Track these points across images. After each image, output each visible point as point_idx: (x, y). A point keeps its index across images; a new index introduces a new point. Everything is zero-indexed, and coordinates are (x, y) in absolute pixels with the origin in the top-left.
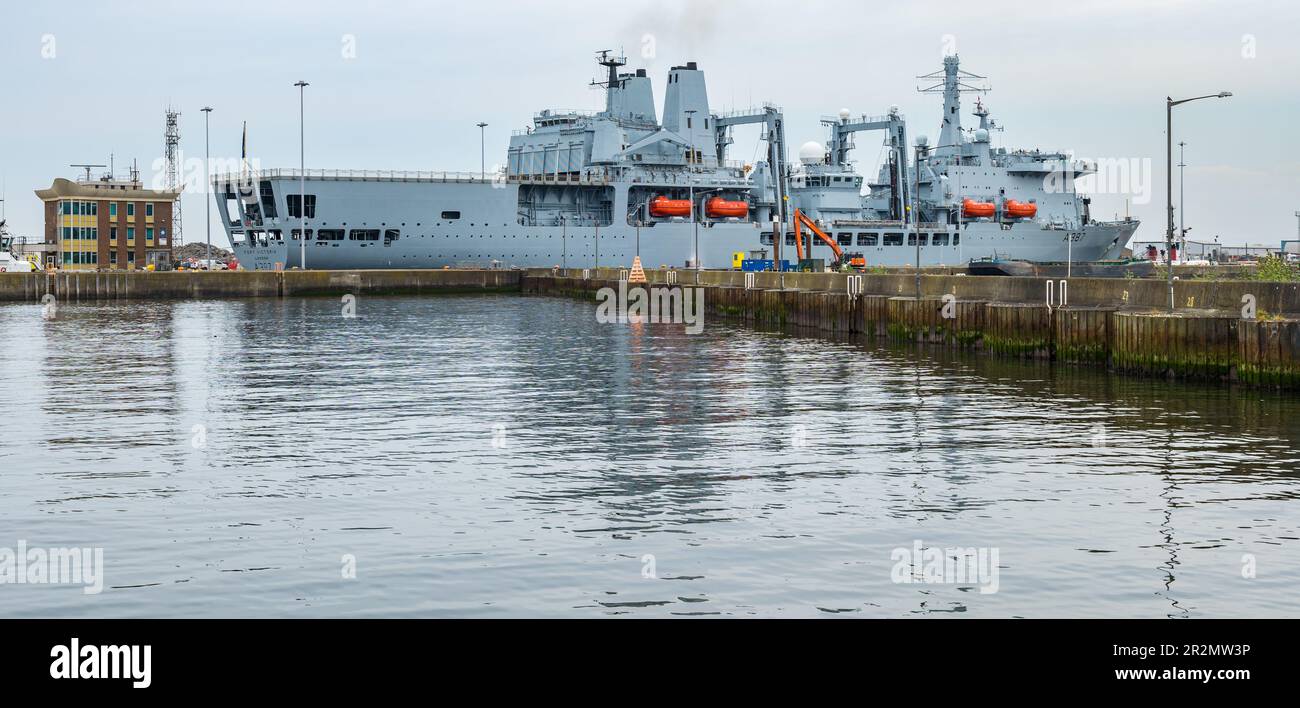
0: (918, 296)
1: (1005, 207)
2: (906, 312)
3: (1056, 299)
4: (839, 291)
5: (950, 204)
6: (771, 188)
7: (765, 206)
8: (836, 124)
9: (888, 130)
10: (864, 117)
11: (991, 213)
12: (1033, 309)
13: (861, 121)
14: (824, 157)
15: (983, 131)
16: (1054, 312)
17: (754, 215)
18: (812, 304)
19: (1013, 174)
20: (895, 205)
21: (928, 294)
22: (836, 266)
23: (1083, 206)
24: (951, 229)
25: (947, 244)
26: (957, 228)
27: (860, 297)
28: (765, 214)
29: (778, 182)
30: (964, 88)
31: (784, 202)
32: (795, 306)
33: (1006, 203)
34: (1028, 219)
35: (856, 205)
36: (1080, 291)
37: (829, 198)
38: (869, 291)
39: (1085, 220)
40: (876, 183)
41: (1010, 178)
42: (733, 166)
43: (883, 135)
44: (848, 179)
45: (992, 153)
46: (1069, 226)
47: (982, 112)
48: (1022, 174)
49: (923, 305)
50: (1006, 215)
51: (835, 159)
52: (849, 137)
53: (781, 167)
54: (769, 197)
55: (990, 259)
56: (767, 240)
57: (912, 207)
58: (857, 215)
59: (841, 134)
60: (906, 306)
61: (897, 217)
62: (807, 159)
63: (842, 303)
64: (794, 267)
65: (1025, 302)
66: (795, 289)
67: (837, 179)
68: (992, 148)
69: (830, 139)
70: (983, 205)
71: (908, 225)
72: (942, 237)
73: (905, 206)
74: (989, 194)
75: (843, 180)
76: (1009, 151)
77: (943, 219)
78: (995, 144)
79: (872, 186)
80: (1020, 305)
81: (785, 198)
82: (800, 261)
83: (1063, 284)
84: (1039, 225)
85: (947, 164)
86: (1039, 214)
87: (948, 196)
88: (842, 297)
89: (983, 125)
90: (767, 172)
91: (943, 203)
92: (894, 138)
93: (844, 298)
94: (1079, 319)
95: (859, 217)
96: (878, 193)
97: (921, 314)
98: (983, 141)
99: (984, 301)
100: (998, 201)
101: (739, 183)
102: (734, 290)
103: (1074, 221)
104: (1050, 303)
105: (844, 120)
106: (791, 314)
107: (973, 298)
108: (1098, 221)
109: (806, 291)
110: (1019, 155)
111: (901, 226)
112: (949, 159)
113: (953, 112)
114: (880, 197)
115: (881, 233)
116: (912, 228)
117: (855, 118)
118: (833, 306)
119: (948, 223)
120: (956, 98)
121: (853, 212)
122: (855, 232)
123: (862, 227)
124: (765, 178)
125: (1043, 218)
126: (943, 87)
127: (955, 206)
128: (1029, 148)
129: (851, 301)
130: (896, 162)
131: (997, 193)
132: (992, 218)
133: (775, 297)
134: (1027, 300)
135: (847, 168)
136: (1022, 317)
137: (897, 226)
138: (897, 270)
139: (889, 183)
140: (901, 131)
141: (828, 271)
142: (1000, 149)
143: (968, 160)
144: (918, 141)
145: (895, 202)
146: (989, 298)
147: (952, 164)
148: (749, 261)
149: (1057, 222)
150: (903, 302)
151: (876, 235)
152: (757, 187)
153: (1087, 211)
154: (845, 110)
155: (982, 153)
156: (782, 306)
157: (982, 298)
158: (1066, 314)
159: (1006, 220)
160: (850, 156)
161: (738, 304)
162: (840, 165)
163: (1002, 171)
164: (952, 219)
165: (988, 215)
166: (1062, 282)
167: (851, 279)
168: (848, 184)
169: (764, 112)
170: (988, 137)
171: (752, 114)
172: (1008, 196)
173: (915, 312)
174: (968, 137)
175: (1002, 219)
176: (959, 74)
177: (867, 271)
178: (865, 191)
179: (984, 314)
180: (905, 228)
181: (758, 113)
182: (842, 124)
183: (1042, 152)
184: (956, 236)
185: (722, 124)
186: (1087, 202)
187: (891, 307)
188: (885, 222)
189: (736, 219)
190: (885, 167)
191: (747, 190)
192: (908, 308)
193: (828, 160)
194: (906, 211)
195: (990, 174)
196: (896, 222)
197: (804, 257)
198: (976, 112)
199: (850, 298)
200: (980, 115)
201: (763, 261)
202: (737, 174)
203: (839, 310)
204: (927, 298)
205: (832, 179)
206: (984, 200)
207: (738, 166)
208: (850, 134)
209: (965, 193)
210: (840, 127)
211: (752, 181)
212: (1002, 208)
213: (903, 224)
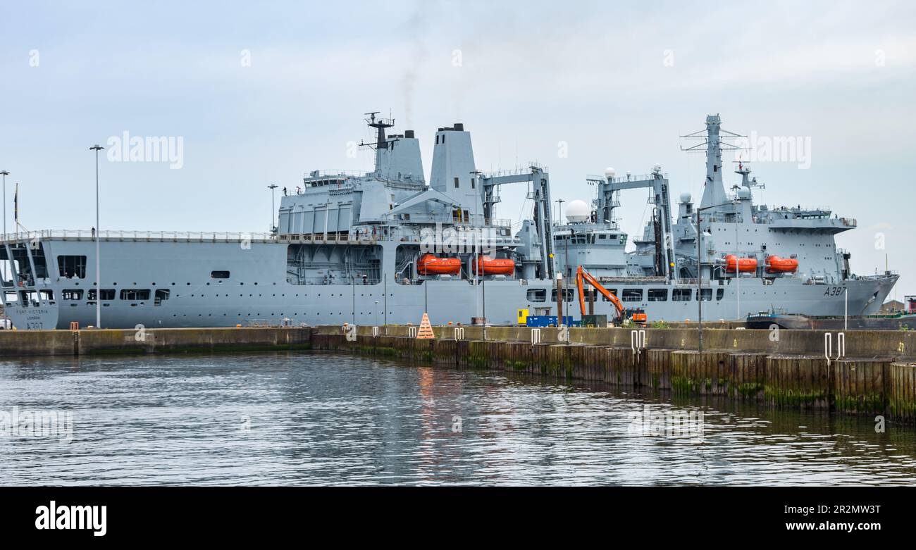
0: (700, 349)
1: (767, 262)
2: (689, 365)
3: (835, 351)
4: (623, 345)
5: (713, 260)
6: (537, 246)
7: (531, 263)
8: (601, 182)
9: (652, 188)
10: (628, 176)
11: (753, 269)
12: (812, 360)
13: (626, 180)
14: (590, 215)
15: (745, 189)
16: (833, 363)
17: (520, 272)
18: (597, 357)
19: (775, 230)
20: (660, 262)
21: (710, 347)
22: (618, 321)
23: (842, 262)
24: (715, 284)
25: (710, 299)
26: (721, 283)
27: (644, 351)
28: (531, 272)
29: (544, 240)
30: (726, 147)
31: (549, 260)
32: (580, 361)
33: (768, 259)
34: (790, 274)
35: (622, 262)
36: (858, 343)
37: (594, 255)
38: (653, 345)
39: (846, 274)
40: (641, 239)
41: (772, 234)
42: (500, 225)
43: (648, 192)
44: (613, 237)
45: (753, 209)
46: (830, 280)
47: (744, 170)
48: (784, 230)
49: (706, 358)
50: (768, 270)
51: (600, 217)
52: (614, 195)
53: (547, 226)
54: (535, 255)
55: (767, 313)
56: (533, 297)
57: (677, 263)
58: (622, 271)
59: (606, 193)
60: (689, 360)
61: (661, 273)
62: (573, 217)
63: (627, 357)
64: (578, 323)
65: (804, 355)
66: (580, 344)
67: (603, 237)
68: (754, 205)
69: (596, 197)
70: (747, 261)
71: (673, 281)
72: (706, 292)
73: (670, 262)
74: (751, 249)
75: (608, 237)
76: (770, 208)
77: (706, 275)
78: (757, 202)
79: (637, 243)
80: (799, 357)
81: (551, 256)
82: (583, 316)
83: (841, 336)
84: (800, 280)
85: (710, 221)
86: (800, 269)
87: (710, 253)
88: (627, 351)
89: (745, 183)
90: (533, 229)
91: (706, 259)
92: (657, 196)
93: (628, 352)
94: (857, 370)
95: (624, 274)
96: (643, 250)
97: (703, 367)
98: (746, 199)
99: (764, 353)
100: (760, 257)
101: (506, 241)
102: (521, 345)
103: (834, 275)
104: (828, 355)
105: (610, 179)
106: (576, 368)
107: (753, 351)
108: (858, 275)
109: (591, 345)
110: (782, 213)
111: (665, 282)
112: (712, 217)
113: (715, 170)
114: (646, 253)
115: (646, 288)
116: (677, 283)
117: (620, 177)
118: (618, 360)
119: (711, 279)
120: (718, 156)
121: (618, 268)
122: (620, 288)
123: (627, 283)
124: (531, 236)
125: (804, 273)
126: (706, 146)
127: (718, 262)
128: (791, 205)
129: (636, 355)
130: (660, 219)
131: (759, 249)
132: (755, 273)
133: (562, 352)
134: (806, 352)
135: (612, 226)
136: (802, 369)
137: (661, 282)
138: (676, 325)
139: (654, 240)
140: (665, 189)
141: (610, 326)
142: (761, 206)
143: (730, 216)
144: (682, 198)
145: (659, 258)
146: (769, 351)
147: (714, 221)
148: (533, 317)
149: (817, 277)
150: (686, 355)
151: (641, 291)
152: (523, 245)
153: (847, 266)
154: (610, 169)
155: (745, 211)
156: (568, 360)
157: (762, 351)
158: (844, 366)
159: (768, 276)
160: (615, 213)
161: (525, 359)
162: (605, 223)
163: (763, 228)
164: (715, 275)
165: (750, 270)
166: (839, 334)
167: (634, 333)
168: (613, 242)
169: (530, 172)
170: (750, 194)
171: (519, 174)
172: (769, 251)
173: (698, 365)
174: (731, 194)
175: (764, 275)
176: (721, 133)
177: (648, 326)
178: (630, 247)
179: (764, 366)
180: (669, 283)
181: (524, 173)
182: (607, 182)
183: (803, 209)
184: (720, 292)
185: (489, 183)
186: (847, 257)
187: (675, 360)
188: (649, 278)
189: (503, 276)
190: (649, 224)
191: (513, 247)
192: (691, 361)
193: (594, 218)
194: (670, 267)
195: (752, 231)
196: (660, 278)
197: (587, 313)
198: (738, 170)
199: (634, 352)
200: (742, 173)
201: (547, 317)
202: (504, 232)
203: (623, 364)
204: (709, 352)
205: (597, 237)
206: (746, 256)
207: (504, 225)
208: (615, 192)
209: (728, 250)
210: (605, 185)
211: (519, 239)
212: (764, 264)
213: (667, 280)
